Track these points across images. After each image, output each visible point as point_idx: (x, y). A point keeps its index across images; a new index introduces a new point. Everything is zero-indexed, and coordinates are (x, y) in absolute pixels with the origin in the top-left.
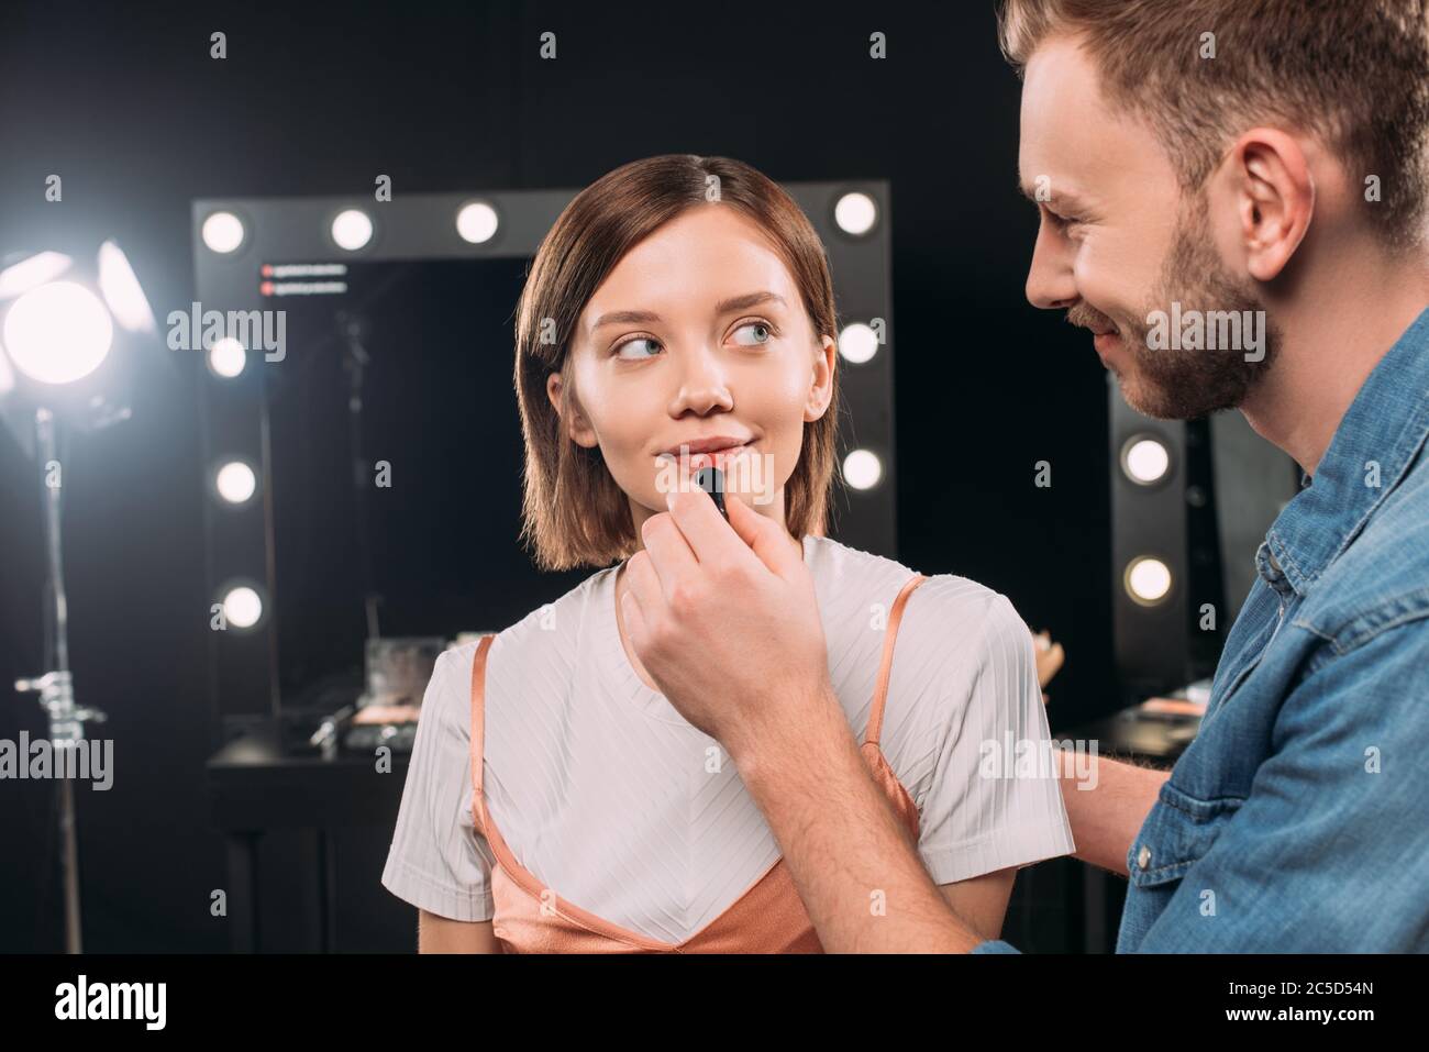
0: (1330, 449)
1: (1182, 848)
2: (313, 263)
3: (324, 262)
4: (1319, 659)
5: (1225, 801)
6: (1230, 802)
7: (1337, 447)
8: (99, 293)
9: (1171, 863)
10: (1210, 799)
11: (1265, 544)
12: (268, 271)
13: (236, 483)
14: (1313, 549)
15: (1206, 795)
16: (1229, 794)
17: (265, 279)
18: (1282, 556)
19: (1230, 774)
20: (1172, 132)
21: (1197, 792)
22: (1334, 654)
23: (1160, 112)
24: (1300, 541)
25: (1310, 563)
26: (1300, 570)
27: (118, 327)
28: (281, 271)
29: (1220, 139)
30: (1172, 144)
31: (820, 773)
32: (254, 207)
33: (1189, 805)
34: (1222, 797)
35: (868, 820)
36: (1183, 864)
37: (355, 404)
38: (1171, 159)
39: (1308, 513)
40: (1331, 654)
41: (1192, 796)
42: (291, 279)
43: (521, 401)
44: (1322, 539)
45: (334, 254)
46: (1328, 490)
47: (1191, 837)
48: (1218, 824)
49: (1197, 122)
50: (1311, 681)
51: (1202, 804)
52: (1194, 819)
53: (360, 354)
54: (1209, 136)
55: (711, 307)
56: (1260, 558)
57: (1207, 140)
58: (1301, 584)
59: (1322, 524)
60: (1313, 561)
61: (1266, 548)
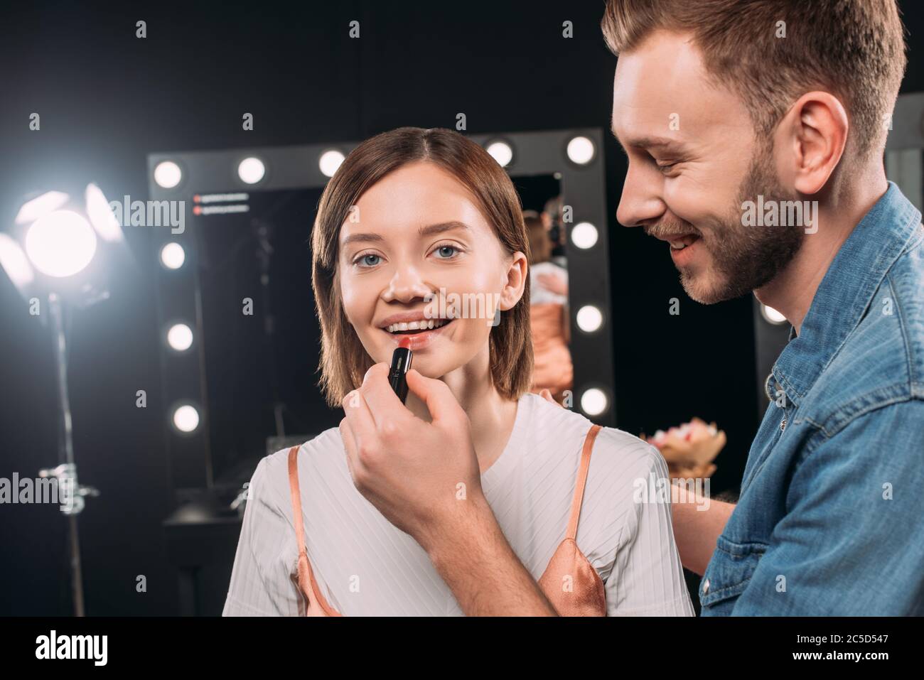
0: (810, 310)
1: (725, 578)
2: (227, 192)
3: (234, 192)
4: (813, 442)
5: (753, 544)
6: (757, 546)
7: (815, 308)
8: (87, 217)
9: (720, 588)
10: (742, 543)
11: (771, 375)
12: (198, 199)
13: (181, 337)
14: (803, 377)
15: (740, 539)
16: (756, 539)
17: (195, 204)
18: (783, 382)
19: (755, 525)
20: (753, 97)
21: (734, 538)
22: (823, 438)
23: (746, 84)
24: (794, 371)
25: (802, 385)
26: (796, 391)
27: (100, 239)
28: (206, 199)
29: (785, 100)
30: (752, 105)
31: (476, 559)
32: (188, 157)
33: (728, 547)
34: (750, 542)
35: (513, 587)
36: (727, 589)
37: (265, 280)
38: (751, 115)
39: (798, 353)
40: (821, 438)
41: (732, 542)
42: (213, 204)
43: (316, 293)
44: (809, 369)
45: (240, 186)
46: (810, 337)
47: (730, 569)
48: (748, 561)
49: (771, 90)
50: (809, 458)
51: (737, 546)
52: (733, 557)
53: (267, 247)
54: (777, 99)
55: (416, 231)
56: (768, 385)
57: (776, 101)
58: (798, 399)
59: (809, 360)
60: (804, 384)
61: (772, 379)
